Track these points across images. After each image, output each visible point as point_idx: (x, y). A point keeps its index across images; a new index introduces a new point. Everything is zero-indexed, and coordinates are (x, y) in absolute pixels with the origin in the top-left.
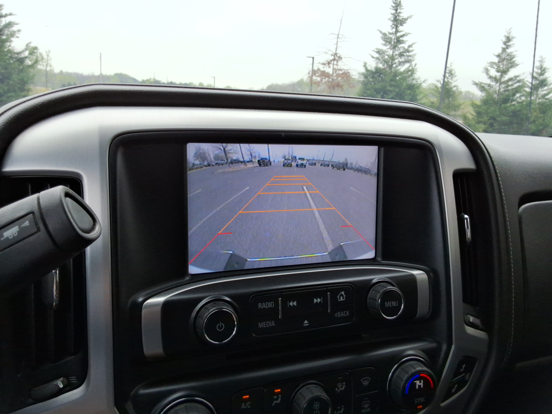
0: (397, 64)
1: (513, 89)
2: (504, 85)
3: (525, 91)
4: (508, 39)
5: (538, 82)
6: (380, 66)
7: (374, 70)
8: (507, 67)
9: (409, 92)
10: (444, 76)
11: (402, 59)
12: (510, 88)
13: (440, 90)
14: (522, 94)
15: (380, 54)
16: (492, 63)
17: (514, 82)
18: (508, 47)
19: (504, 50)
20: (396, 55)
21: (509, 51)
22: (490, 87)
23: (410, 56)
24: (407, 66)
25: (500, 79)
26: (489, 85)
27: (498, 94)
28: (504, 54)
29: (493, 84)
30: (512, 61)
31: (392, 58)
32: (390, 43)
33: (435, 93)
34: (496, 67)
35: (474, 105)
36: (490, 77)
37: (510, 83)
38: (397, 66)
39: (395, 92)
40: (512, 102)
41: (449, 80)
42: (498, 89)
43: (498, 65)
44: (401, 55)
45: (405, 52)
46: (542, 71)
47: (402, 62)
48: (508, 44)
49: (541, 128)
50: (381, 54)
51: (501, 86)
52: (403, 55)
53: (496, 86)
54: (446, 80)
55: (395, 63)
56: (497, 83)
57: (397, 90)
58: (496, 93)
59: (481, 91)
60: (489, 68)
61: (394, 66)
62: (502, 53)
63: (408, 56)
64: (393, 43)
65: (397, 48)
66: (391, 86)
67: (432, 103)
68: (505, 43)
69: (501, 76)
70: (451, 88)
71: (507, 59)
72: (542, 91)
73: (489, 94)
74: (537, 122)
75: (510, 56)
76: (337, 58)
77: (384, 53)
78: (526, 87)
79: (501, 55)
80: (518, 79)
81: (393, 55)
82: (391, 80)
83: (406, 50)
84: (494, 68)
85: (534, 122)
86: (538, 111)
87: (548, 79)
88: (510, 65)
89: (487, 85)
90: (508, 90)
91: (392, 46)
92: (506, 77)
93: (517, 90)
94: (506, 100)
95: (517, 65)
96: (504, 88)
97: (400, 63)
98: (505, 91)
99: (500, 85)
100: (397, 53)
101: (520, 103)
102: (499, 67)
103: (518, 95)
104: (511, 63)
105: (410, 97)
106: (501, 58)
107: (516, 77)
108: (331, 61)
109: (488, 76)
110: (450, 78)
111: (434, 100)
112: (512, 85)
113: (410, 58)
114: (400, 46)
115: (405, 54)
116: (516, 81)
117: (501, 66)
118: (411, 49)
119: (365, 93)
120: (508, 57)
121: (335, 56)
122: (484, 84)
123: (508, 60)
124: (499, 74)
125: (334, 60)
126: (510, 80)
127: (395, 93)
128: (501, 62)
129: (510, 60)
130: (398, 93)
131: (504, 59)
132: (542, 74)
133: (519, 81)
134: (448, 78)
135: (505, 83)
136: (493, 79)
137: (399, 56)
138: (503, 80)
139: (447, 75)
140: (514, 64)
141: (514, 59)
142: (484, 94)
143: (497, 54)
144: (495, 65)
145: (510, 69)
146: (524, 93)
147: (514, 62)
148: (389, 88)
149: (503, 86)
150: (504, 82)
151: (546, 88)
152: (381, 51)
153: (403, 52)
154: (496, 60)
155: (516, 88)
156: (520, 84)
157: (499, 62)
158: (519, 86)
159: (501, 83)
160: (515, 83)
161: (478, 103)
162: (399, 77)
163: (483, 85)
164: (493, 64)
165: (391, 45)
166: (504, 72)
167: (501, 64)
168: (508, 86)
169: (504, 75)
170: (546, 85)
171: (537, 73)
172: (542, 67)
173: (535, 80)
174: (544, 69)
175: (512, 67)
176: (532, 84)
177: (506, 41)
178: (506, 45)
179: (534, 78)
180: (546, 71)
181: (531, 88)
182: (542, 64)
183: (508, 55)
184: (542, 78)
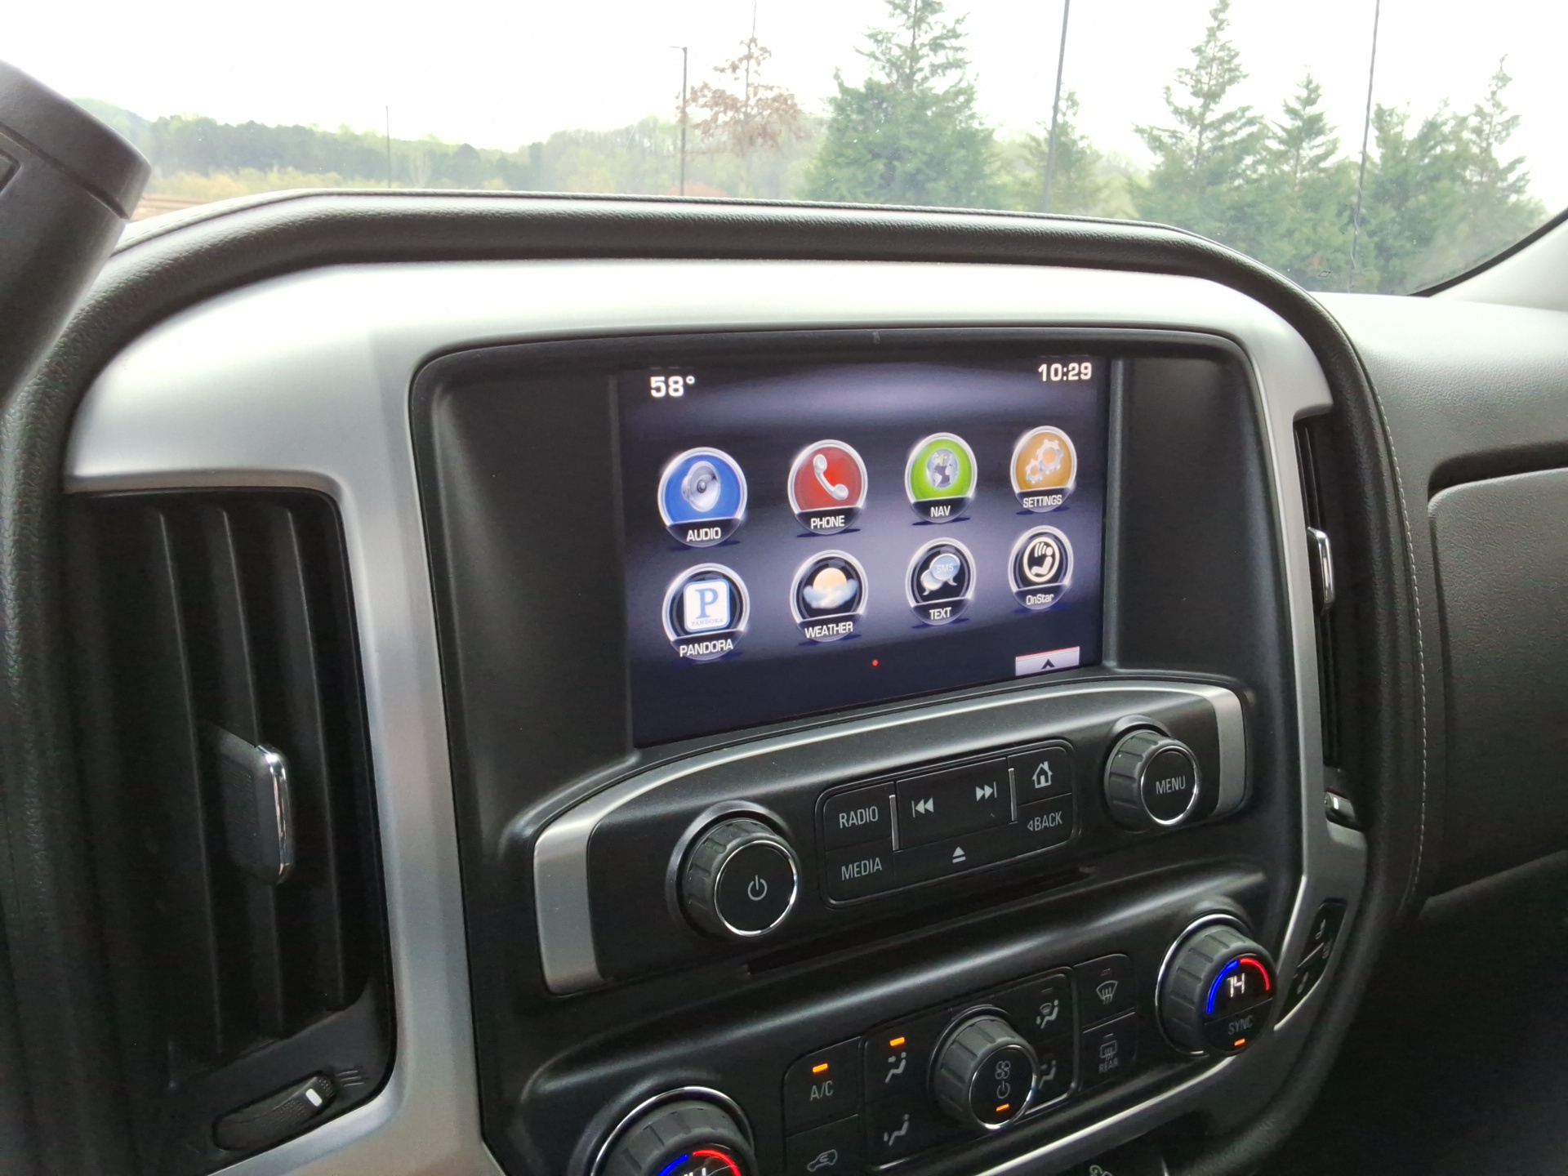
0: (927, 72)
1: (1235, 143)
2: (1211, 131)
3: (1267, 149)
5: (1299, 123)
6: (882, 78)
7: (863, 90)
8: (1221, 80)
9: (963, 152)
10: (1056, 109)
11: (941, 58)
12: (1227, 140)
13: (1045, 148)
14: (1258, 157)
15: (877, 41)
16: (1181, 70)
17: (1238, 125)
18: (1221, 25)
19: (1212, 34)
20: (923, 45)
21: (1224, 36)
22: (1176, 137)
23: (961, 49)
24: (953, 76)
25: (1202, 115)
26: (1173, 134)
27: (1198, 159)
28: (1212, 44)
29: (1184, 129)
30: (1233, 66)
31: (913, 54)
32: (905, 11)
33: (1030, 157)
34: (1191, 82)
35: (1133, 189)
36: (1177, 111)
37: (1228, 127)
38: (925, 79)
39: (924, 153)
40: (1233, 179)
41: (1066, 118)
42: (1195, 143)
43: (1196, 76)
44: (936, 45)
45: (947, 38)
46: (1311, 91)
47: (939, 66)
48: (1221, 16)
49: (1308, 250)
50: (882, 41)
51: (1204, 136)
52: (943, 47)
53: (1191, 136)
54: (1060, 119)
55: (921, 70)
56: (1194, 127)
57: (929, 148)
58: (1192, 156)
59: (1154, 149)
60: (1175, 86)
61: (918, 77)
62: (1208, 42)
63: (956, 49)
64: (912, 10)
65: (924, 26)
66: (911, 135)
67: (1025, 184)
68: (1215, 14)
69: (1206, 107)
70: (1074, 142)
71: (1219, 58)
72: (1311, 149)
73: (1173, 159)
74: (1297, 235)
75: (1229, 49)
76: (756, 52)
77: (889, 40)
78: (1269, 138)
79: (1203, 48)
80: (1248, 114)
81: (913, 46)
82: (913, 119)
83: (948, 31)
84: (1187, 85)
85: (1289, 233)
86: (1299, 203)
87: (1324, 116)
88: (1227, 77)
89: (1167, 134)
90: (1222, 148)
91: (912, 19)
92: (1218, 111)
93: (1247, 146)
94: (1216, 176)
95: (1245, 76)
96: (1212, 140)
97: (934, 69)
98: (1215, 149)
99: (1201, 133)
100: (925, 38)
101: (1256, 181)
102: (1198, 81)
103: (1248, 160)
104: (1230, 70)
105: (966, 168)
106: (1204, 58)
107: (1244, 110)
108: (741, 60)
109: (1172, 108)
110: (1070, 112)
111: (1028, 175)
112: (1233, 133)
113: (959, 55)
114: (931, 19)
115: (946, 43)
116: (1243, 120)
117: (1205, 79)
118: (959, 29)
119: (841, 155)
120: (1221, 54)
121: (753, 45)
122: (1158, 129)
123: (1222, 62)
124: (1201, 101)
125: (749, 57)
126: (1229, 117)
127: (925, 158)
128: (1204, 68)
129: (1229, 62)
130: (932, 157)
131: (1213, 59)
132: (1309, 101)
133: (1251, 122)
134: (1064, 114)
135: (1215, 128)
136: (1184, 117)
137: (931, 49)
138: (1210, 118)
139: (1063, 105)
140: (1238, 73)
141: (1236, 62)
142: (1159, 158)
143: (1195, 45)
144: (1189, 76)
145: (1228, 88)
146: (1264, 153)
147: (1236, 69)
148: (905, 142)
149: (1210, 134)
150: (1212, 126)
151: (1320, 139)
152: (880, 33)
153: (941, 37)
154: (1193, 61)
155: (1242, 141)
156: (1254, 129)
157: (1199, 67)
158: (1251, 135)
159: (1204, 128)
160: (1240, 128)
161: (1144, 181)
162: (934, 109)
163: (1156, 132)
164: (1183, 73)
165: (909, 18)
166: (1212, 96)
167: (1203, 72)
168: (1223, 135)
169: (1212, 106)
170: (1320, 132)
171: (1298, 98)
172: (1310, 82)
173: (1292, 119)
174: (1317, 88)
175: (1231, 81)
176: (1284, 129)
177: (1216, 10)
178: (1216, 18)
179: (1292, 112)
180: (1320, 92)
181: (1281, 141)
182: (1309, 75)
183: (1222, 48)
184: (1310, 111)
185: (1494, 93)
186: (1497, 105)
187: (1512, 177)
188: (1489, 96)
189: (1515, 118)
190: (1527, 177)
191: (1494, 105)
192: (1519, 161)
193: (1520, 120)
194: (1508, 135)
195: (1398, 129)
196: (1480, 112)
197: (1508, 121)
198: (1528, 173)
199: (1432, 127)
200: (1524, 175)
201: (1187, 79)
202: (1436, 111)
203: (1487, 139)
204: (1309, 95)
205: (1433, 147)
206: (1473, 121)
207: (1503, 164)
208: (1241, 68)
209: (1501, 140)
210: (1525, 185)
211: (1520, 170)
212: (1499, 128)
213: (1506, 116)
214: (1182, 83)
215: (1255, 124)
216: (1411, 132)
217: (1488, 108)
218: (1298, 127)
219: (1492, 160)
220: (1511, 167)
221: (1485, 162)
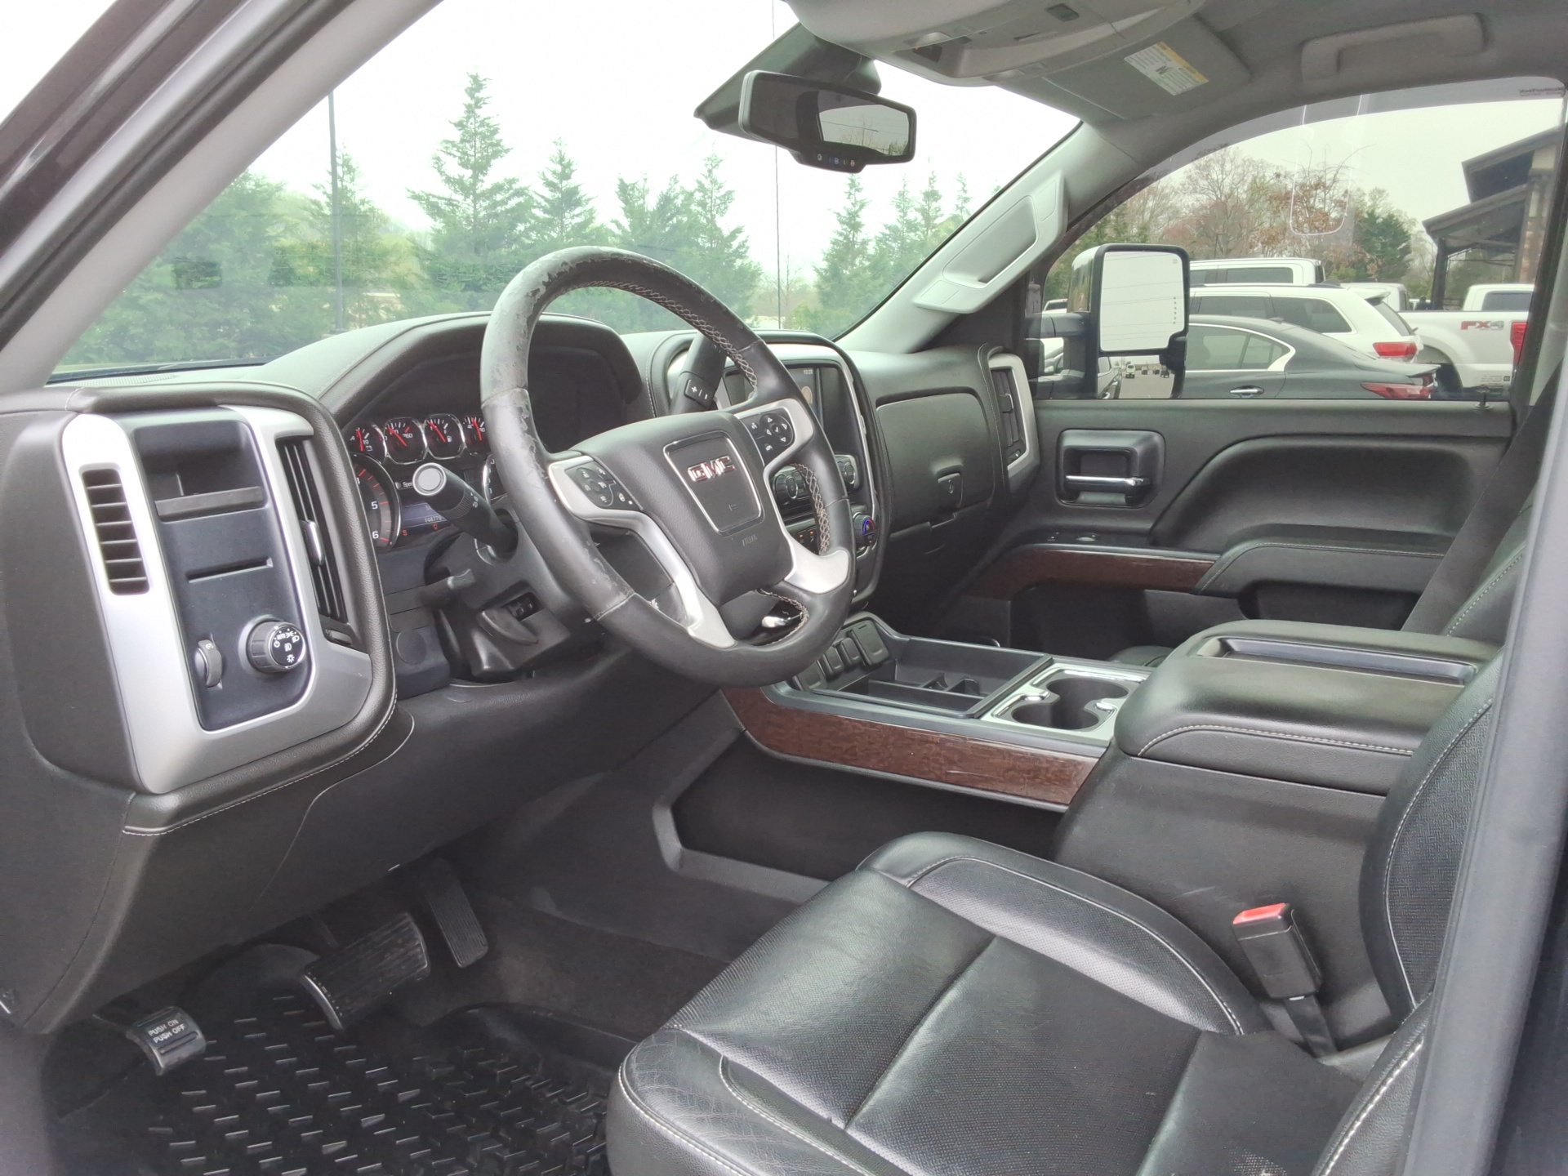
1: (507, 211)
2: (484, 201)
3: (535, 217)
4: (477, 85)
5: (558, 195)
8: (485, 153)
9: (244, 213)
10: (334, 173)
12: (499, 209)
13: (327, 211)
14: (528, 225)
16: (447, 142)
17: (507, 195)
18: (478, 103)
19: (470, 110)
21: (482, 113)
22: (453, 205)
25: (474, 185)
26: (450, 202)
27: (475, 226)
28: (472, 120)
29: (459, 197)
30: (494, 141)
33: (313, 220)
34: (459, 154)
35: (418, 251)
36: (448, 180)
37: (499, 197)
40: (510, 244)
41: (345, 183)
42: (471, 211)
43: (462, 149)
46: (564, 167)
48: (477, 95)
51: (478, 206)
53: (466, 206)
54: (339, 184)
56: (467, 196)
58: (469, 223)
59: (433, 215)
60: (443, 157)
62: (468, 118)
67: (313, 247)
68: (470, 93)
69: (475, 177)
70: (356, 206)
71: (481, 133)
72: (572, 218)
73: (451, 222)
75: (488, 125)
78: (534, 207)
79: (465, 123)
80: (515, 186)
84: (455, 156)
87: (579, 188)
88: (490, 150)
89: (443, 201)
90: (496, 215)
92: (487, 182)
93: (519, 214)
94: (495, 240)
95: (507, 151)
96: (485, 209)
98: (489, 216)
99: (475, 202)
101: (531, 246)
102: (465, 153)
103: (521, 227)
104: (492, 145)
105: (249, 230)
106: (467, 132)
107: (512, 182)
109: (444, 178)
110: (347, 178)
111: (315, 237)
112: (504, 202)
116: (511, 192)
117: (471, 152)
120: (481, 129)
122: (434, 196)
123: (484, 137)
124: (469, 173)
126: (498, 188)
128: (468, 141)
129: (490, 137)
131: (476, 134)
132: (565, 176)
133: (519, 193)
134: (342, 180)
135: (488, 198)
136: (457, 186)
138: (481, 188)
139: (340, 170)
140: (500, 148)
141: (497, 137)
142: (439, 224)
143: (456, 120)
144: (455, 149)
145: (493, 162)
146: (533, 221)
147: (498, 144)
149: (483, 203)
150: (484, 195)
151: (578, 210)
154: (456, 135)
155: (512, 210)
156: (521, 199)
157: (463, 141)
158: (519, 204)
159: (477, 198)
160: (509, 199)
161: (430, 246)
163: (432, 200)
164: (449, 145)
166: (480, 168)
167: (468, 145)
168: (495, 204)
169: (481, 177)
170: (578, 203)
171: (554, 173)
172: (562, 159)
173: (551, 191)
174: (569, 165)
175: (496, 154)
176: (546, 200)
177: (471, 89)
178: (472, 97)
179: (549, 184)
180: (572, 167)
181: (545, 211)
182: (560, 151)
183: (482, 124)
184: (566, 185)
185: (710, 171)
186: (714, 182)
187: (735, 244)
188: (707, 174)
189: (730, 193)
190: (747, 244)
191: (711, 182)
192: (738, 230)
193: (734, 195)
194: (726, 208)
195: (641, 202)
196: (702, 188)
197: (724, 196)
198: (746, 241)
199: (666, 200)
200: (743, 242)
201: (454, 151)
202: (669, 187)
203: (711, 211)
204: (563, 171)
205: (670, 218)
206: (698, 196)
207: (726, 233)
208: (502, 144)
209: (722, 214)
210: (745, 252)
211: (740, 238)
212: (718, 202)
213: (722, 192)
214: (450, 154)
215: (522, 196)
216: (651, 204)
217: (707, 184)
218: (558, 198)
219: (717, 229)
220: (733, 235)
221: (713, 232)
